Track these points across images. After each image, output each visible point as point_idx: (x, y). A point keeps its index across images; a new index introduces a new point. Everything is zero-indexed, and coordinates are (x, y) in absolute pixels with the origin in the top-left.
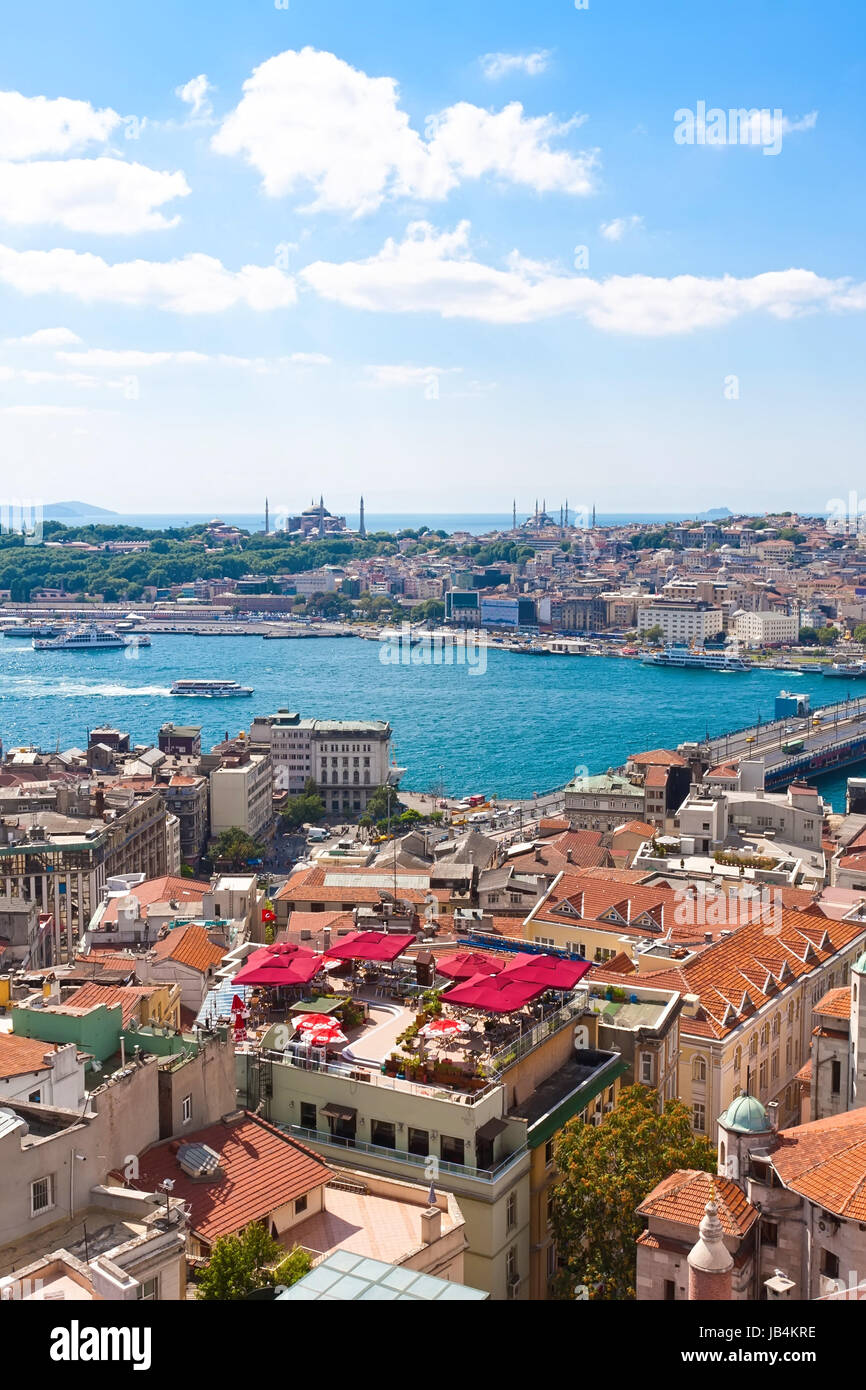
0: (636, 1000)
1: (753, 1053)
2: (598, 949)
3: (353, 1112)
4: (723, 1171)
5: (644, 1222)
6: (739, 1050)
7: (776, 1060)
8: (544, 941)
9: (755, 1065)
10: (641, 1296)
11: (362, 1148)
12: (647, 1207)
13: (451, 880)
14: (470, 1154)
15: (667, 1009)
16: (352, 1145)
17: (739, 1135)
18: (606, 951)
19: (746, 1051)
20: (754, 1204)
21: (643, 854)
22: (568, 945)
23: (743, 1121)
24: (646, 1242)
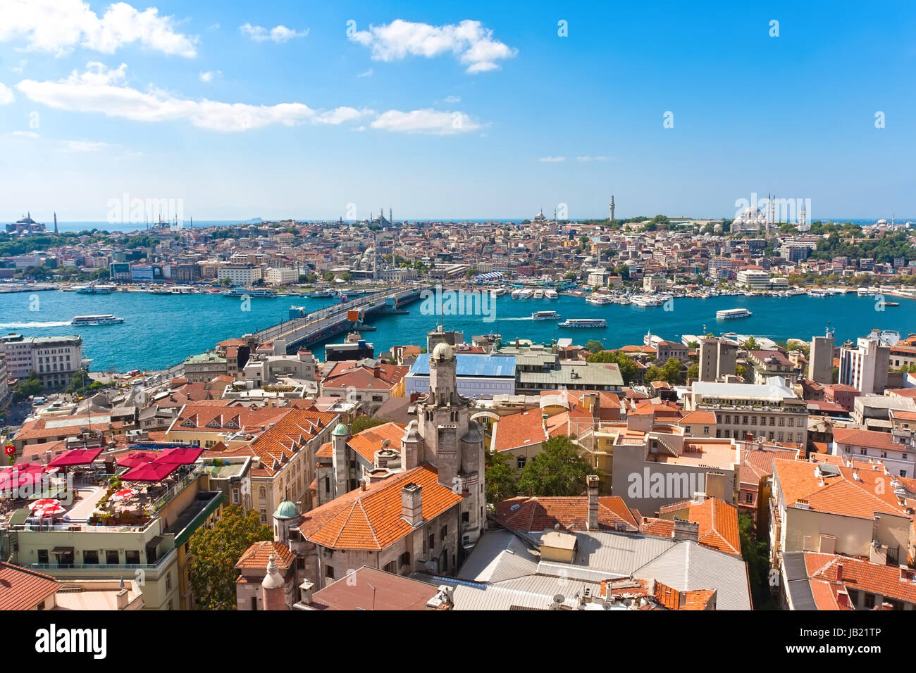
0: (228, 464)
1: (288, 480)
2: (207, 441)
3: (72, 549)
4: (276, 538)
5: (239, 571)
6: (281, 480)
7: (299, 481)
8: (178, 441)
9: (289, 486)
10: (240, 608)
11: (79, 567)
12: (240, 564)
13: (123, 416)
14: (143, 557)
15: (244, 466)
16: (72, 567)
17: (283, 520)
18: (211, 442)
19: (284, 480)
20: (293, 552)
21: (228, 391)
22: (191, 441)
23: (285, 513)
24: (240, 581)
